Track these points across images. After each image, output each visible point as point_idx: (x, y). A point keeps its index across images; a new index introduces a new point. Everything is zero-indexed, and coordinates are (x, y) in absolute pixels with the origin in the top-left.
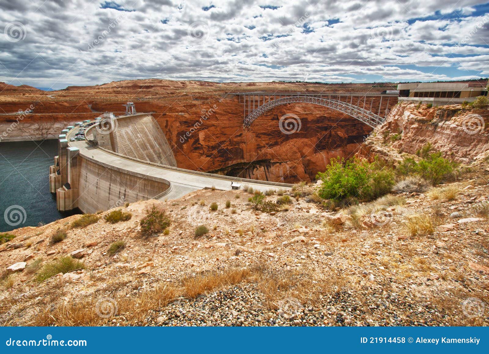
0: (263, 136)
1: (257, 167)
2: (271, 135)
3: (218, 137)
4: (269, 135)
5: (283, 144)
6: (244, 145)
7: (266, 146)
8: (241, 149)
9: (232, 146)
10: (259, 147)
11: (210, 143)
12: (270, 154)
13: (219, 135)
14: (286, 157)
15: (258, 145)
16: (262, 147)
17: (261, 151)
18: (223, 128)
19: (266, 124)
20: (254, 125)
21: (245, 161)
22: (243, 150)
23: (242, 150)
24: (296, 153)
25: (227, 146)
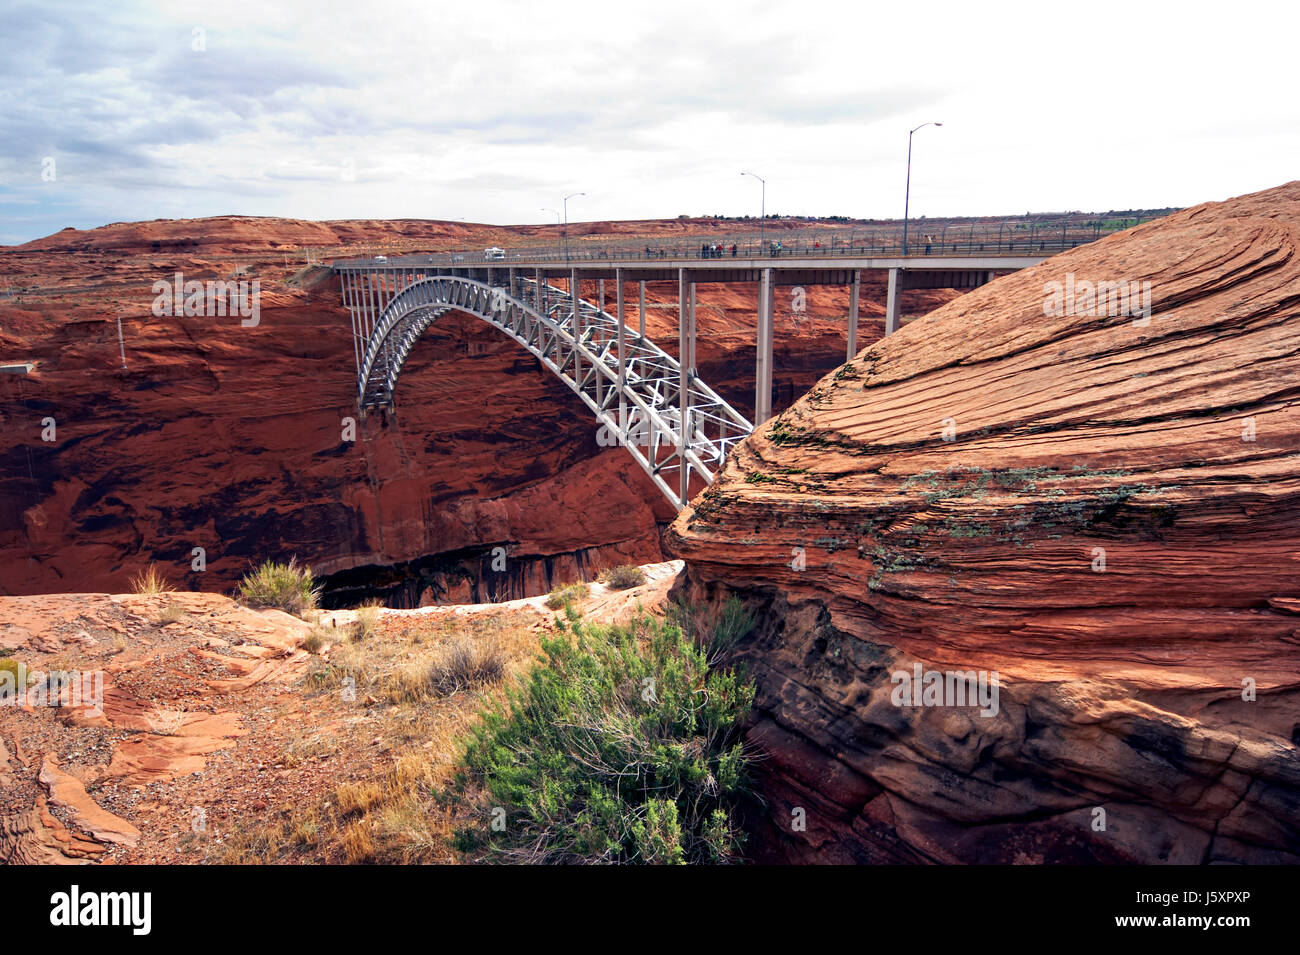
0: (461, 446)
1: (435, 584)
2: (503, 438)
3: (217, 466)
4: (493, 439)
5: (573, 470)
6: (366, 492)
7: (479, 487)
8: (349, 510)
9: (298, 499)
10: (444, 496)
11: (172, 495)
12: (501, 521)
13: (222, 457)
14: (576, 531)
15: (441, 486)
16: (460, 494)
17: (453, 509)
18: (245, 421)
19: (477, 393)
20: (418, 399)
21: (378, 560)
22: (360, 516)
23: (356, 516)
24: (629, 508)
25: (273, 500)
